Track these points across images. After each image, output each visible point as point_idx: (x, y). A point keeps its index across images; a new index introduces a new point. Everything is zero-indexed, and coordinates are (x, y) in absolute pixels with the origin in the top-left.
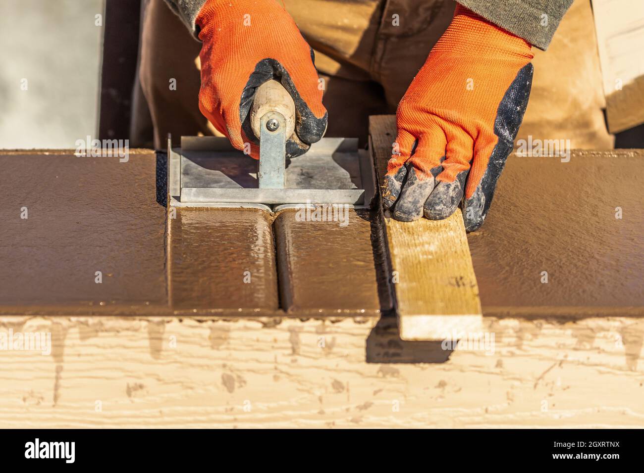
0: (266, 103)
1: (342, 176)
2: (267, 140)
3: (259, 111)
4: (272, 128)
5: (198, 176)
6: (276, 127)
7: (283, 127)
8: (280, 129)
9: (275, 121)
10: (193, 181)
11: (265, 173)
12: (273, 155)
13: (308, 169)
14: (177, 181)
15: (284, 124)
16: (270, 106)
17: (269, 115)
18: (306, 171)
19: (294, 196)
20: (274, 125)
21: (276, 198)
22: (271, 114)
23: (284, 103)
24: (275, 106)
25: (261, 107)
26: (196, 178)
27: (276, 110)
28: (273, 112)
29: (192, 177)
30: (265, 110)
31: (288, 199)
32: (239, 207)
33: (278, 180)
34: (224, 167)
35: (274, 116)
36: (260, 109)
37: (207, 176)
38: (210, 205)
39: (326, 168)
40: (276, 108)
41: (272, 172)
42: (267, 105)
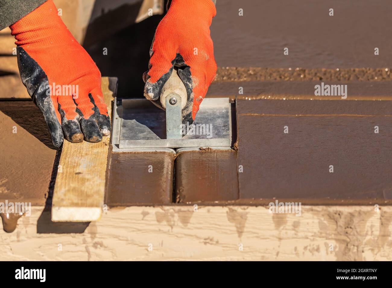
0: (169, 88)
1: (218, 125)
2: (170, 110)
3: (165, 93)
4: (173, 103)
5: (131, 128)
6: (175, 102)
7: (180, 102)
8: (178, 103)
9: (174, 99)
10: (128, 131)
11: (170, 129)
12: (174, 118)
13: (198, 120)
14: (118, 132)
15: (180, 100)
16: (171, 90)
17: (171, 95)
18: (197, 121)
19: (187, 143)
20: (174, 101)
21: (177, 144)
22: (172, 95)
23: (180, 87)
24: (174, 90)
25: (166, 90)
26: (130, 130)
27: (175, 92)
28: (173, 93)
29: (127, 129)
30: (168, 92)
31: (184, 145)
32: (154, 151)
33: (178, 133)
34: (147, 120)
35: (173, 96)
36: (165, 92)
37: (137, 127)
38: (137, 150)
39: (209, 119)
40: (175, 91)
41: (174, 129)
42: (170, 89)
